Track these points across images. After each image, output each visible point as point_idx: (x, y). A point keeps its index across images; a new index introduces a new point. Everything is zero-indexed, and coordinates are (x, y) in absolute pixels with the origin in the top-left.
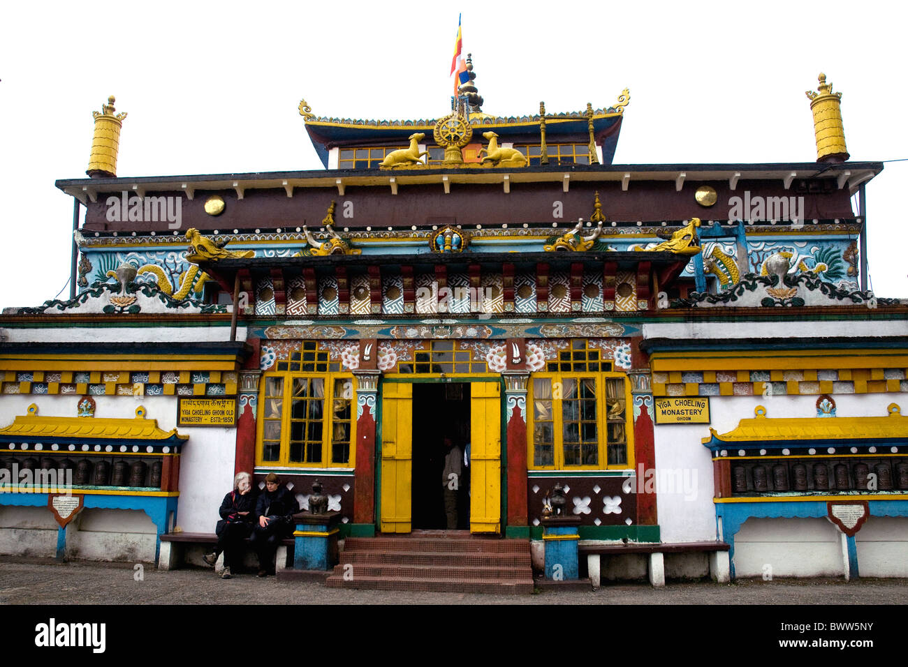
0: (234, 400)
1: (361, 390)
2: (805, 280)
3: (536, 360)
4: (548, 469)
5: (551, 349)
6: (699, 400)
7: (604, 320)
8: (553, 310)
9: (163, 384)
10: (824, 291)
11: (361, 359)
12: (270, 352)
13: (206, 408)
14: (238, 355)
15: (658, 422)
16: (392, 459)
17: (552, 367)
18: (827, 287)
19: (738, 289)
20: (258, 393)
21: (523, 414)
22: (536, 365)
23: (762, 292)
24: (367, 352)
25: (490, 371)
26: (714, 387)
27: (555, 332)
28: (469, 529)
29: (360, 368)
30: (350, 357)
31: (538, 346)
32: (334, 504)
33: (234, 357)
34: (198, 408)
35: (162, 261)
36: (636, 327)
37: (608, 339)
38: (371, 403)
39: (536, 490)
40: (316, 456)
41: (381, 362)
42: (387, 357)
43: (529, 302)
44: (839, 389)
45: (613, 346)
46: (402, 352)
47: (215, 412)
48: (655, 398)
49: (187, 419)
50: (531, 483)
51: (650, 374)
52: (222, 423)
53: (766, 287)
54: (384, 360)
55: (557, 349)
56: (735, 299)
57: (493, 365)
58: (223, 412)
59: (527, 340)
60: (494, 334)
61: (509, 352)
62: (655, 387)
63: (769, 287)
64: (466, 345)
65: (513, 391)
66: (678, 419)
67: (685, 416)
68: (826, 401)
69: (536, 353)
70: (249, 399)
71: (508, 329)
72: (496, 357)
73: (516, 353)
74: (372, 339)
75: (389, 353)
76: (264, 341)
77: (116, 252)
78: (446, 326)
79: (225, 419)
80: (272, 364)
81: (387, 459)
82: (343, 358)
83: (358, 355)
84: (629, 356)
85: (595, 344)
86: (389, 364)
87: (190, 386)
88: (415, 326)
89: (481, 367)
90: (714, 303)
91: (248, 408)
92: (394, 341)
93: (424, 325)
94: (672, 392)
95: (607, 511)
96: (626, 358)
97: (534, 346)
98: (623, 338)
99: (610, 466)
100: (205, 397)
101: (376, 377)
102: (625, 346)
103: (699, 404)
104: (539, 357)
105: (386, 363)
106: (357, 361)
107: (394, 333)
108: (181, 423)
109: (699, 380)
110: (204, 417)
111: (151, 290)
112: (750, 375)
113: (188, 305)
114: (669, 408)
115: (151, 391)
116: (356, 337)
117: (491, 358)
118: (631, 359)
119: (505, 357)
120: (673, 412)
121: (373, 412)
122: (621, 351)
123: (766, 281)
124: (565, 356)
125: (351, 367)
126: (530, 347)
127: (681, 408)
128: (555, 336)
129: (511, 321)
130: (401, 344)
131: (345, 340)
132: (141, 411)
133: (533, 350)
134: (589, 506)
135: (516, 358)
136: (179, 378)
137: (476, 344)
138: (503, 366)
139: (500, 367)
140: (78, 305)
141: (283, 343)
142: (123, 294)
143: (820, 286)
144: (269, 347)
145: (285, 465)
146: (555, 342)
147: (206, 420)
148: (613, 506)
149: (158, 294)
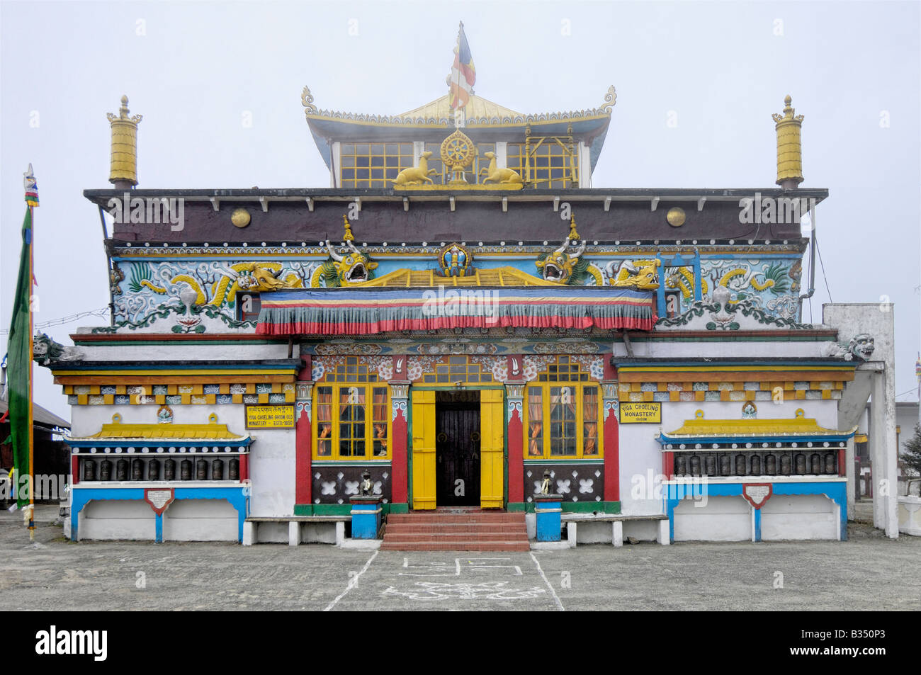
0: (292, 407)
1: (395, 397)
2: (742, 308)
3: (530, 372)
4: (539, 458)
5: (542, 363)
6: (654, 405)
8: (545, 332)
9: (232, 395)
10: (756, 317)
11: (395, 371)
13: (269, 413)
14: (296, 370)
15: (622, 422)
16: (420, 452)
17: (543, 378)
18: (758, 314)
19: (689, 315)
20: (312, 400)
21: (520, 415)
22: (530, 376)
23: (707, 317)
24: (399, 365)
25: (495, 381)
26: (665, 395)
27: (545, 350)
28: (480, 505)
29: (393, 379)
30: (385, 369)
31: (532, 360)
33: (293, 372)
34: (262, 413)
36: (608, 346)
37: (587, 355)
38: (404, 407)
39: (530, 474)
40: (360, 451)
41: (410, 374)
42: (415, 369)
44: (760, 397)
45: (590, 361)
46: (426, 366)
47: (277, 417)
48: (620, 402)
49: (254, 423)
50: (526, 469)
51: (617, 384)
52: (284, 426)
53: (711, 314)
54: (412, 372)
55: (547, 363)
56: (685, 323)
57: (497, 376)
58: (284, 417)
59: (524, 355)
60: (498, 351)
61: (510, 365)
62: (621, 395)
63: (713, 313)
64: (477, 359)
65: (513, 397)
66: (639, 419)
67: (643, 417)
68: (749, 406)
69: (530, 366)
70: (304, 405)
72: (499, 369)
73: (515, 367)
74: (402, 355)
75: (417, 366)
76: (313, 357)
77: (147, 262)
78: (461, 345)
79: (286, 423)
80: (322, 376)
81: (416, 452)
82: (380, 370)
83: (392, 368)
84: (602, 369)
85: (576, 359)
86: (416, 375)
87: (256, 395)
88: (436, 344)
89: (487, 378)
90: (669, 326)
91: (304, 413)
92: (420, 357)
93: (445, 343)
94: (633, 398)
95: (583, 490)
96: (599, 371)
97: (529, 360)
98: (597, 355)
99: (585, 456)
100: (268, 404)
101: (408, 386)
102: (599, 360)
103: (653, 408)
104: (533, 370)
105: (414, 374)
106: (391, 373)
107: (420, 350)
108: (249, 426)
109: (654, 388)
110: (268, 421)
111: (213, 312)
112: (693, 385)
114: (630, 411)
115: (221, 400)
116: (390, 353)
117: (496, 370)
118: (603, 371)
119: (506, 369)
120: (633, 414)
121: (405, 414)
122: (596, 365)
123: (711, 309)
124: (553, 369)
125: (386, 378)
126: (526, 361)
127: (639, 411)
128: (546, 352)
129: (512, 340)
130: (426, 358)
131: (381, 356)
132: (213, 417)
133: (528, 363)
134: (569, 487)
135: (516, 371)
136: (245, 389)
137: (485, 358)
138: (505, 377)
139: (503, 378)
140: (147, 326)
141: (330, 359)
142: (188, 316)
143: (753, 312)
144: (318, 361)
145: (335, 459)
146: (545, 357)
147: (270, 423)
148: (586, 487)
149: (219, 316)
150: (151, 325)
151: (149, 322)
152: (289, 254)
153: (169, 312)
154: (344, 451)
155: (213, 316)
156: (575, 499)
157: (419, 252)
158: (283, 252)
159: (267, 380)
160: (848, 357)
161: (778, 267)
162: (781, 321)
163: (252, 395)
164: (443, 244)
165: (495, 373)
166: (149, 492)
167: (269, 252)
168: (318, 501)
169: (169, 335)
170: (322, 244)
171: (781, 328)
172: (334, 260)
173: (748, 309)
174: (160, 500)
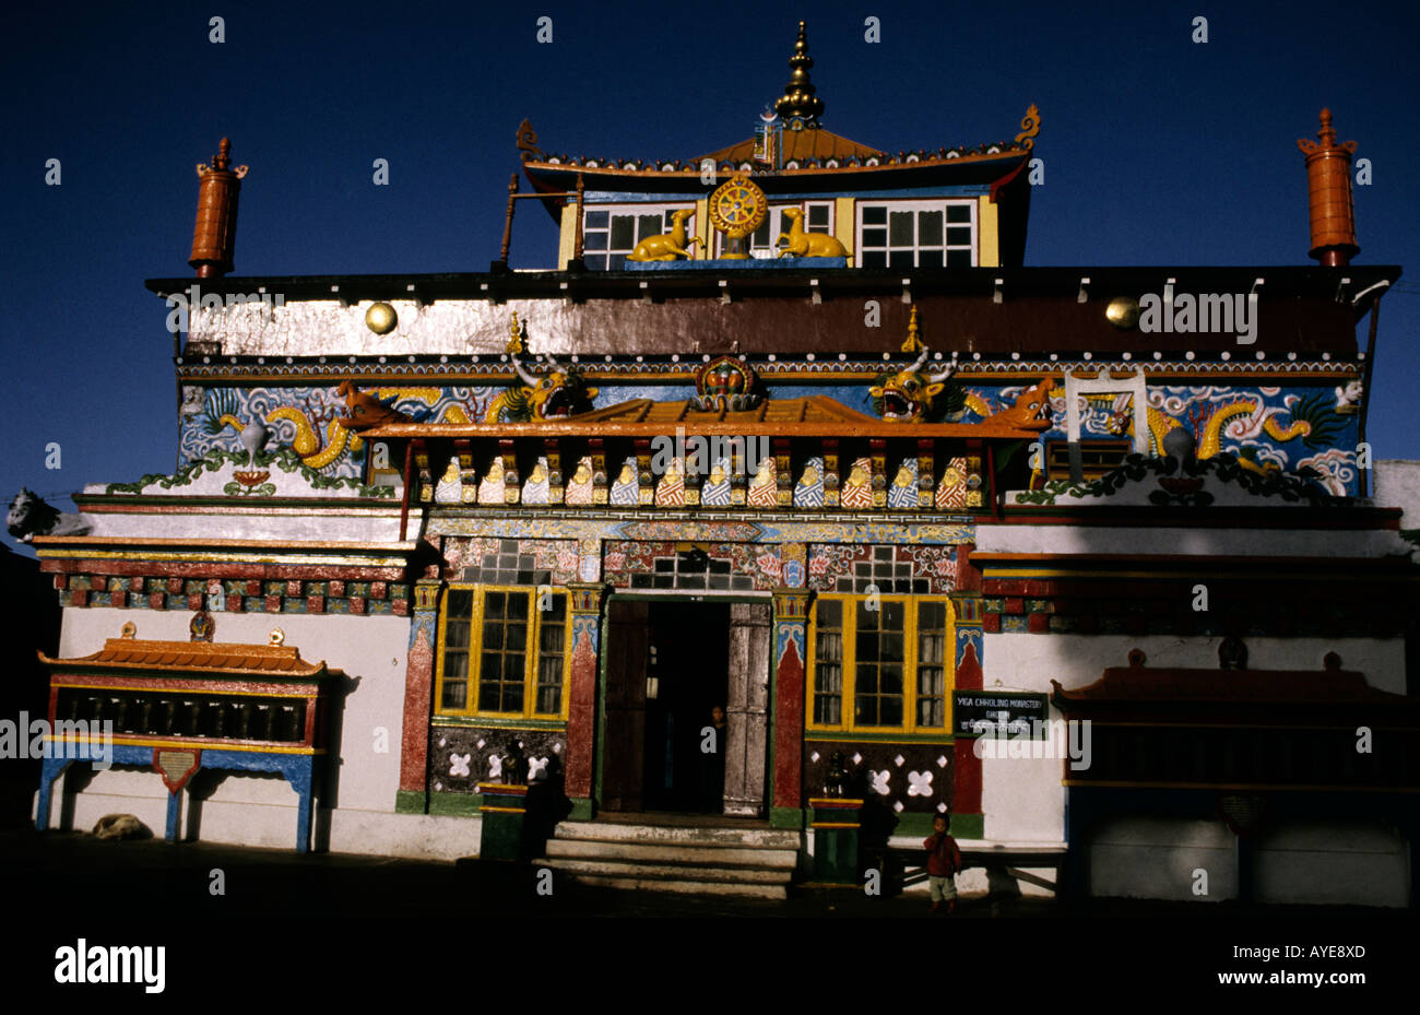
1: (578, 611)
2: (1217, 465)
4: (833, 729)
5: (844, 558)
7: (916, 519)
8: (847, 503)
9: (306, 597)
14: (408, 562)
16: (619, 709)
17: (844, 586)
19: (1116, 478)
20: (438, 612)
21: (801, 650)
23: (1151, 482)
25: (758, 588)
27: (849, 535)
33: (403, 563)
35: (303, 401)
36: (968, 530)
37: (925, 546)
38: (592, 629)
39: (815, 758)
43: (814, 492)
45: (931, 557)
46: (635, 559)
50: (809, 748)
51: (980, 599)
53: (1159, 476)
55: (852, 560)
56: (1111, 492)
57: (762, 580)
59: (810, 545)
60: (764, 536)
61: (784, 562)
62: (986, 620)
64: (724, 550)
65: (789, 617)
68: (1233, 645)
69: (822, 564)
70: (424, 620)
71: (784, 528)
74: (595, 540)
77: (234, 387)
84: (954, 572)
88: (654, 523)
89: (745, 583)
92: (624, 543)
93: (667, 521)
94: (1010, 625)
95: (913, 792)
98: (945, 546)
99: (918, 729)
101: (600, 593)
107: (626, 531)
109: (1049, 609)
111: (290, 462)
113: (342, 485)
115: (289, 606)
116: (572, 536)
117: (759, 570)
118: (956, 576)
119: (778, 569)
121: (593, 642)
123: (1158, 467)
124: (864, 569)
128: (850, 540)
129: (788, 518)
130: (635, 547)
132: (276, 634)
134: (888, 784)
140: (189, 482)
141: (473, 543)
142: (251, 468)
143: (1239, 474)
145: (472, 715)
148: (920, 784)
149: (300, 469)
150: (193, 480)
151: (190, 477)
153: (223, 461)
154: (488, 701)
155: (288, 470)
156: (899, 807)
157: (666, 371)
158: (442, 372)
159: (363, 576)
163: (339, 600)
164: (706, 358)
165: (758, 575)
166: (162, 754)
167: (420, 371)
168: (439, 787)
169: (218, 496)
170: (505, 358)
171: (1293, 504)
173: (1230, 469)
174: (180, 767)
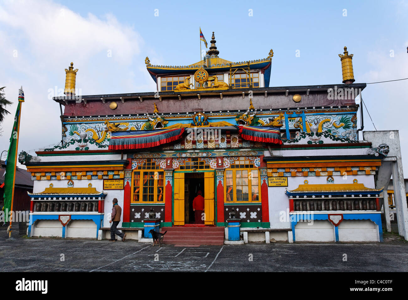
0: (123, 180)
1: (167, 176)
2: (324, 134)
3: (227, 164)
4: (231, 202)
5: (232, 160)
6: (284, 178)
7: (250, 150)
8: (232, 147)
9: (98, 175)
10: (331, 138)
11: (167, 164)
12: (135, 163)
13: (113, 183)
14: (124, 165)
15: (269, 186)
16: (178, 199)
17: (232, 166)
19: (299, 138)
20: (131, 177)
21: (222, 183)
22: (227, 166)
24: (169, 162)
25: (211, 168)
26: (289, 173)
27: (233, 154)
29: (166, 168)
30: (163, 164)
31: (228, 159)
32: (158, 215)
33: (122, 165)
34: (110, 183)
35: (95, 127)
36: (262, 152)
37: (252, 156)
38: (170, 180)
39: (227, 209)
40: (152, 199)
42: (176, 164)
43: (224, 144)
44: (334, 174)
45: (254, 159)
46: (181, 162)
47: (116, 185)
48: (268, 177)
49: (107, 187)
50: (225, 207)
51: (267, 169)
52: (119, 188)
54: (174, 165)
55: (234, 160)
56: (297, 141)
57: (212, 166)
58: (119, 184)
59: (224, 157)
60: (212, 155)
61: (217, 162)
62: (268, 174)
63: (311, 137)
64: (203, 159)
65: (219, 175)
66: (276, 185)
67: (279, 183)
68: (330, 178)
70: (128, 179)
71: (217, 153)
72: (213, 163)
73: (220, 162)
74: (170, 158)
75: (176, 162)
76: (133, 159)
77: (77, 124)
78: (196, 153)
79: (120, 187)
80: (136, 167)
81: (175, 199)
82: (160, 164)
85: (247, 158)
86: (176, 166)
87: (107, 175)
88: (185, 153)
89: (208, 167)
90: (290, 143)
91: (128, 183)
92: (178, 158)
93: (188, 152)
95: (252, 217)
96: (258, 163)
98: (257, 156)
99: (252, 202)
100: (113, 179)
101: (172, 171)
102: (258, 159)
104: (228, 163)
106: (165, 165)
107: (178, 155)
108: (104, 188)
109: (284, 171)
110: (113, 186)
111: (92, 141)
112: (302, 169)
113: (106, 147)
114: (273, 181)
115: (93, 178)
116: (165, 157)
117: (211, 164)
118: (260, 163)
119: (216, 163)
120: (275, 182)
121: (171, 183)
122: (257, 160)
123: (309, 135)
125: (163, 168)
126: (225, 160)
127: (277, 181)
128: (233, 155)
129: (218, 151)
130: (180, 159)
131: (161, 158)
132: (90, 185)
133: (226, 160)
134: (245, 215)
135: (220, 164)
136: (103, 173)
137: (206, 159)
138: (215, 167)
139: (214, 167)
140: (66, 148)
141: (140, 160)
142: (82, 143)
143: (329, 136)
144: (135, 161)
145: (141, 202)
146: (234, 158)
147: (113, 187)
148: (254, 215)
149: (95, 143)
151: (67, 146)
152: (132, 119)
153: (75, 142)
154: (145, 199)
155: (92, 143)
156: (248, 221)
157: (185, 116)
158: (129, 118)
159: (112, 169)
160: (377, 155)
161: (345, 117)
162: (343, 140)
163: (106, 175)
164: (195, 113)
165: (211, 165)
166: (61, 216)
167: (124, 119)
168: (133, 221)
169: (74, 151)
170: (145, 114)
171: (343, 143)
172: (150, 121)
173: (327, 134)
174: (65, 220)
